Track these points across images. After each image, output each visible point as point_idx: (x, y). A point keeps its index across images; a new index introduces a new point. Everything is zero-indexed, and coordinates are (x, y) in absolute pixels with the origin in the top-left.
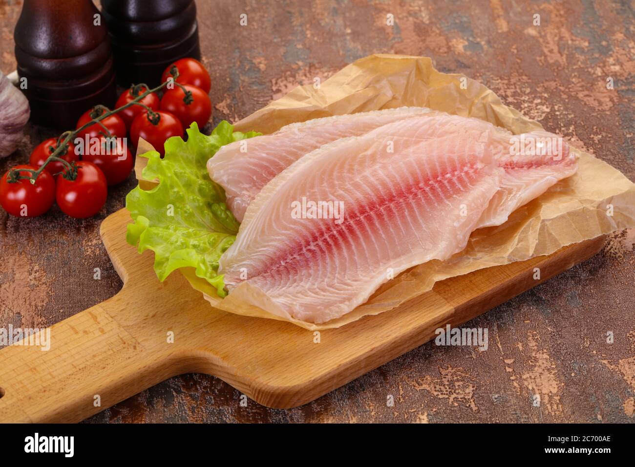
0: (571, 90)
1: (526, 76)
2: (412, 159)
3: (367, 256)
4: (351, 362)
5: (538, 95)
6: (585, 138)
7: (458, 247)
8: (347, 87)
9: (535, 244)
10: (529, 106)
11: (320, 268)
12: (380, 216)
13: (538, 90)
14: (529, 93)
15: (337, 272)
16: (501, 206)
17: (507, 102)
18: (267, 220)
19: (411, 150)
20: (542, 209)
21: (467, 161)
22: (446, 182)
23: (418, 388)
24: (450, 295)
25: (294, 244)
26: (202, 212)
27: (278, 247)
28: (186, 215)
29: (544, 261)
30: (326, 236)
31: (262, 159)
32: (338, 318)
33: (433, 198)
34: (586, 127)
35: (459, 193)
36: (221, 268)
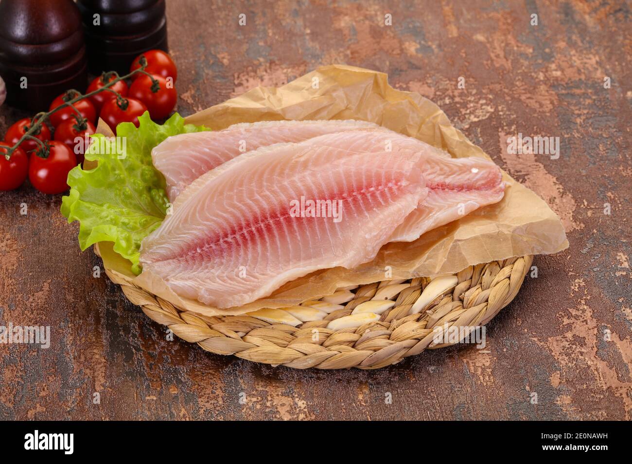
0: (515, 92)
1: (473, 78)
2: (340, 169)
3: (280, 253)
5: (484, 96)
9: (443, 262)
10: (474, 106)
11: (233, 259)
12: (299, 218)
13: (484, 91)
14: (475, 94)
21: (392, 178)
25: (212, 234)
26: (141, 195)
28: (124, 196)
30: (245, 231)
31: (205, 153)
35: (378, 206)
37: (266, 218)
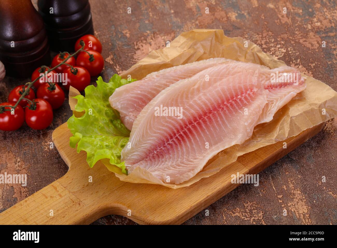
0: (296, 38)
1: (271, 32)
2: (219, 89)
3: (200, 144)
4: (197, 205)
5: (279, 42)
6: (307, 66)
7: (248, 136)
8: (179, 49)
9: (288, 130)
10: (274, 49)
11: (176, 153)
12: (204, 122)
13: (278, 39)
14: (273, 42)
15: (185, 155)
16: (269, 111)
17: (263, 47)
18: (145, 129)
19: (218, 84)
20: (290, 111)
21: (248, 88)
22: (238, 100)
23: (233, 215)
24: (245, 162)
25: (160, 141)
26: (108, 125)
27: (152, 144)
28: (100, 128)
29: (293, 140)
30: (177, 135)
31: (139, 94)
32: (188, 180)
33: (232, 109)
34: (306, 59)
35: (246, 106)
36: (122, 157)
37: (187, 125)
